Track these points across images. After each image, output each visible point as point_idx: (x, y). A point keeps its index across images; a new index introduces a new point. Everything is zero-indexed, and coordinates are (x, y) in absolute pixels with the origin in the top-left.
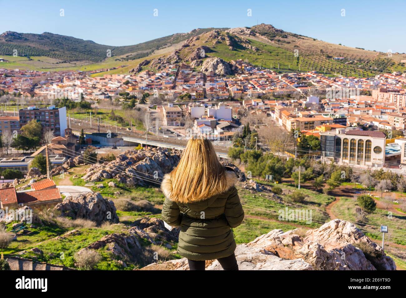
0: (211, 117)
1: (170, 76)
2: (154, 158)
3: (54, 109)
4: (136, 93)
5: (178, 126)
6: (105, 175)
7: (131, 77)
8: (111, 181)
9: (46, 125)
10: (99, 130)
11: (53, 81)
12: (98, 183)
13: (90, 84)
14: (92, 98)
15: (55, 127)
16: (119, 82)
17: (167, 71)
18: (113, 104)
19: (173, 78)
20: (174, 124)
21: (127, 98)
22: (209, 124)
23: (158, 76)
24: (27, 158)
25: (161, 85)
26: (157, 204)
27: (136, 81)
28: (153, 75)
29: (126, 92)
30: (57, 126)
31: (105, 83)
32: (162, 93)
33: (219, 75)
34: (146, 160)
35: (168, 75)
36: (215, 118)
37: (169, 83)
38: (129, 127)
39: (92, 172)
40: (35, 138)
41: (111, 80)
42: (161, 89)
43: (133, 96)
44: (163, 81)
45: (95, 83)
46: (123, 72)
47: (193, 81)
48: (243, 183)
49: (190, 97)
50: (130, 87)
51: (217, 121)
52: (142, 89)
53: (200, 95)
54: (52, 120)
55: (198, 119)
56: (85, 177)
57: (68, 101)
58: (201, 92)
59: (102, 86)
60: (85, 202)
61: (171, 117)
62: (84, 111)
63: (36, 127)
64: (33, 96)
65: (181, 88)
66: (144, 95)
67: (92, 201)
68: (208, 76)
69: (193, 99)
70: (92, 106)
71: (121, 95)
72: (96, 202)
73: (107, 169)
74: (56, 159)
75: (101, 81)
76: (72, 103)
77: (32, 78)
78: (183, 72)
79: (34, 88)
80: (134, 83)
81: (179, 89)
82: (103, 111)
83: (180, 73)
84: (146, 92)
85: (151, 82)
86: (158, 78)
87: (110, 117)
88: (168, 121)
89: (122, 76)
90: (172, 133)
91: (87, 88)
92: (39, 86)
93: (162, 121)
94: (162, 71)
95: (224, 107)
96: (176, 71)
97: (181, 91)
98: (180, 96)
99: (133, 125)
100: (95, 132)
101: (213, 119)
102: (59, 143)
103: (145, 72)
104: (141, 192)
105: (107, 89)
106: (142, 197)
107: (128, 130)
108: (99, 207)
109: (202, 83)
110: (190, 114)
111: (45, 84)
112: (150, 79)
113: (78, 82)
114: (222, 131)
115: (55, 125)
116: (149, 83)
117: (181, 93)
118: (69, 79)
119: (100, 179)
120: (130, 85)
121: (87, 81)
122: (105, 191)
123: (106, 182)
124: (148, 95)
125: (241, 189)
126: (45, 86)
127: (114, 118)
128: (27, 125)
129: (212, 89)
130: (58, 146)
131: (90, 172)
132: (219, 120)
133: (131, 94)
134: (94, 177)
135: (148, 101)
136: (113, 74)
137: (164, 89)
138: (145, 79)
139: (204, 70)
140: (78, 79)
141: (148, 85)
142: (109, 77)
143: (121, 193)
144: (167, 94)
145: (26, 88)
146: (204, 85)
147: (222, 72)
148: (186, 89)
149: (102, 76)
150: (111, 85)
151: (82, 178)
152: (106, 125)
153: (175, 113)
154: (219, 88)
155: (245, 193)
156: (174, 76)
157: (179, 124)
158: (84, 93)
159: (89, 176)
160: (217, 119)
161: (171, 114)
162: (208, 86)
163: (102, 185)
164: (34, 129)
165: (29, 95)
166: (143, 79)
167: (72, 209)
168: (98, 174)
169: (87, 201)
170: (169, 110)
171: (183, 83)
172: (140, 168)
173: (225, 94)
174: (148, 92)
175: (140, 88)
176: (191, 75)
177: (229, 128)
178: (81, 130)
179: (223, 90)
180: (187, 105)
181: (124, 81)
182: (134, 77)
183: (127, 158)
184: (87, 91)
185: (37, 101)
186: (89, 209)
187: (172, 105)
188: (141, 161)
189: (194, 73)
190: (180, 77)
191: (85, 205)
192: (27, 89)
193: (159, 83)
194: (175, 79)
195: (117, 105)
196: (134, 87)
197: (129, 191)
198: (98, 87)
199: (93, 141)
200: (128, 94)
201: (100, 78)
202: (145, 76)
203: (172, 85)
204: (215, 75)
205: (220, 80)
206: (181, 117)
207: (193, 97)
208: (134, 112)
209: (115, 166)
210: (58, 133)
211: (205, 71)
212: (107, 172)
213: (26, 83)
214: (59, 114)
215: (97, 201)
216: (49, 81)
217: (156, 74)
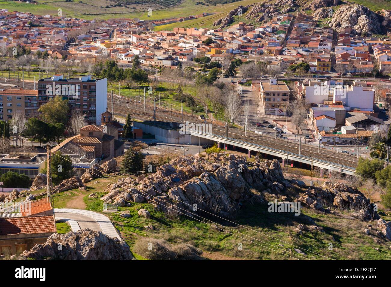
0: (338, 104)
1: (278, 34)
2: (217, 173)
3: (89, 81)
4: (220, 59)
5: (283, 115)
6: (134, 196)
7: (216, 33)
8: (143, 207)
9: (76, 105)
10: (154, 118)
11: (98, 36)
12: (123, 208)
13: (152, 41)
14: (153, 63)
15: (88, 108)
16: (196, 40)
17: (273, 25)
18: (182, 75)
19: (283, 36)
20: (277, 112)
21: (206, 66)
22: (334, 116)
23: (257, 33)
24: (40, 155)
25: (263, 46)
26: (209, 250)
27: (223, 40)
28: (250, 30)
29: (206, 56)
30: (92, 108)
31: (174, 40)
32: (263, 61)
33: (360, 34)
34: (203, 177)
35: (274, 30)
36: (345, 105)
37: (274, 44)
38: (202, 114)
39: (117, 189)
40: (58, 125)
41: (184, 37)
42: (261, 54)
43: (215, 63)
44: (266, 41)
45: (159, 41)
46: (204, 24)
47: (315, 43)
48: (365, 223)
49: (307, 68)
50: (212, 49)
51: (347, 111)
52: (232, 52)
53: (324, 65)
54: (85, 98)
55: (316, 105)
56: (106, 197)
57: (114, 69)
58: (327, 61)
59: (170, 46)
60: (78, 245)
61: (272, 101)
62: (137, 84)
63: (60, 108)
64: (65, 58)
65: (294, 52)
66: (232, 63)
67: (88, 245)
68: (341, 35)
69: (312, 72)
70: (150, 77)
71: (197, 61)
72: (93, 247)
73: (140, 187)
74: (81, 160)
75: (169, 37)
76: (119, 71)
77: (68, 29)
78: (299, 27)
79: (69, 45)
80: (219, 42)
81: (291, 54)
82: (166, 86)
83: (294, 29)
84: (238, 57)
85: (246, 41)
86: (259, 36)
87: (174, 96)
88: (266, 106)
89: (202, 30)
90: (272, 127)
91: (146, 47)
92: (77, 42)
93: (258, 106)
94: (265, 25)
95: (361, 88)
96: (289, 25)
97: (295, 59)
98: (291, 67)
99: (209, 111)
100: (150, 119)
101: (341, 108)
102: (91, 135)
103: (238, 26)
104: (188, 228)
105: (177, 51)
106: (185, 237)
107: (200, 118)
108: (97, 254)
109: (329, 45)
110: (304, 97)
111: (84, 39)
112: (245, 36)
113: (133, 39)
114: (353, 128)
115: (90, 105)
116: (243, 43)
117: (293, 62)
118: (122, 32)
119: (127, 203)
120: (213, 45)
121: (148, 37)
122: (131, 223)
123: (135, 207)
124: (239, 63)
125: (359, 235)
126: (84, 43)
127: (182, 99)
128: (47, 104)
129: (345, 57)
130: (88, 140)
131: (114, 191)
132: (352, 110)
133: (213, 60)
134: (118, 199)
135: (240, 72)
136: (188, 26)
137: (267, 54)
138: (238, 37)
139: (334, 25)
140: (134, 33)
141: (241, 47)
142: (182, 31)
143: (154, 228)
144: (270, 63)
145: (57, 44)
146: (333, 50)
147: (364, 29)
148: (302, 56)
149: (171, 29)
150: (184, 45)
151: (101, 199)
152: (167, 109)
153: (278, 95)
154: (358, 55)
155: (364, 243)
156: (284, 33)
157: (285, 113)
158: (140, 56)
159: (111, 197)
160: (348, 108)
161: (271, 96)
162: (339, 51)
163: (127, 212)
164: (58, 111)
165: (59, 56)
166: (235, 36)
167: (55, 255)
168: (125, 195)
169: (81, 243)
170: (268, 90)
171: (298, 45)
172: (191, 189)
173: (367, 66)
174: (240, 58)
175: (228, 51)
176: (312, 33)
177: (366, 124)
178: (127, 115)
179: (364, 59)
180: (301, 81)
181: (204, 39)
182: (220, 34)
183: (174, 171)
184: (146, 53)
185: (70, 66)
186: (82, 257)
187: (275, 81)
188: (195, 178)
189: (318, 30)
190: (293, 35)
191: (77, 250)
192: (58, 47)
193: (258, 44)
194: (286, 39)
195: (189, 78)
196: (218, 49)
197: (168, 225)
198: (164, 46)
199: (144, 134)
200: (209, 60)
201: (166, 32)
202: (238, 31)
203: (280, 48)
204: (353, 33)
205: (361, 41)
206: (287, 102)
207: (312, 69)
208: (213, 90)
209: (153, 184)
210: (92, 118)
211: (336, 26)
212: (139, 192)
213: (58, 37)
214: (95, 89)
215: (95, 245)
216: (92, 36)
217: (256, 30)
